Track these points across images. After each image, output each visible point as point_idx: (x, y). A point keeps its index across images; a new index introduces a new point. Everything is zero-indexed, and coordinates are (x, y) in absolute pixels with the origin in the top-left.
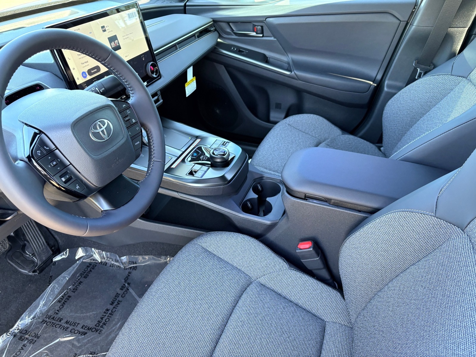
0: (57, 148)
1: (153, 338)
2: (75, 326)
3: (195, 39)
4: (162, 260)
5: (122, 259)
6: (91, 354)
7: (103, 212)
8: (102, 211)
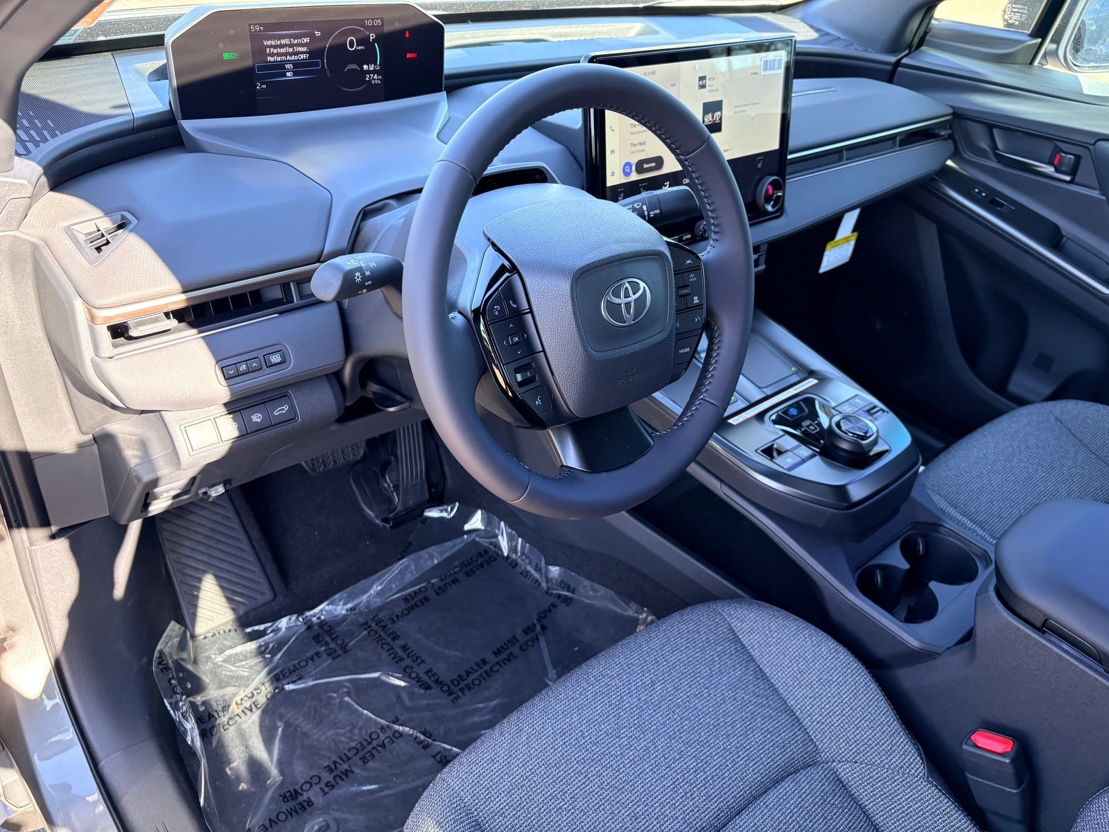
0: (531, 312)
1: (557, 774)
2: (416, 664)
3: (892, 148)
4: (630, 611)
5: (550, 571)
6: (424, 734)
7: (565, 469)
8: (562, 466)
